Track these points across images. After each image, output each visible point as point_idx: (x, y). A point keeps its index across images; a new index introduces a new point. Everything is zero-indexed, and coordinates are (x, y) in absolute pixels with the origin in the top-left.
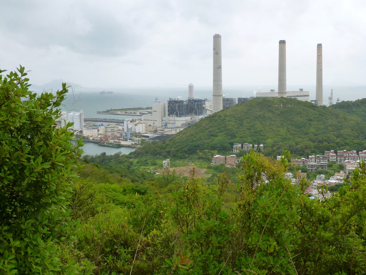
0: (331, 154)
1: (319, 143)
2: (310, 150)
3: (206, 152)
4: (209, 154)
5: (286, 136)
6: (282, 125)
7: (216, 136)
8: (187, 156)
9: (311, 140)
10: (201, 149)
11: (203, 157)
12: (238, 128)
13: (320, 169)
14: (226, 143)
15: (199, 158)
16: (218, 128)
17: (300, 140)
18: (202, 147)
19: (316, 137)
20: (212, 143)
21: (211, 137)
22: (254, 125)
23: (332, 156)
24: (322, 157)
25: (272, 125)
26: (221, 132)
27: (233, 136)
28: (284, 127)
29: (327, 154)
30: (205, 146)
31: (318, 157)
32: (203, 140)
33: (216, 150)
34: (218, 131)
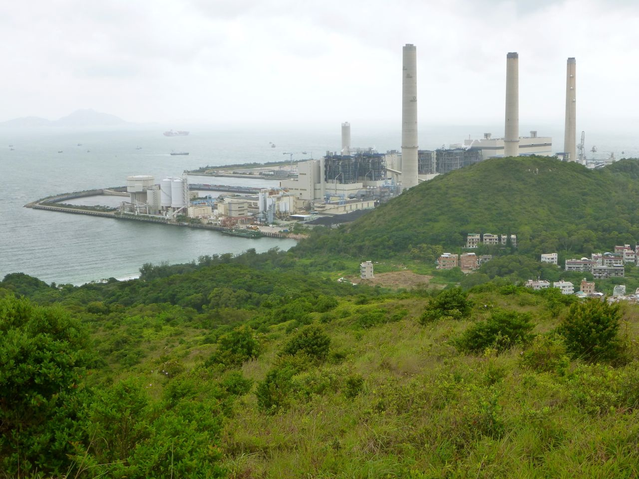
0: (627, 251)
1: (605, 233)
2: (592, 244)
3: (423, 248)
4: (430, 251)
5: (549, 220)
6: (541, 202)
7: (435, 222)
8: (392, 254)
9: (590, 227)
10: (414, 242)
11: (422, 255)
12: (470, 207)
13: (613, 275)
14: (455, 232)
15: (414, 258)
16: (438, 207)
17: (573, 227)
18: (416, 239)
19: (598, 222)
20: (431, 234)
21: (428, 223)
22: (496, 203)
23: (628, 254)
24: (613, 257)
25: (525, 202)
26: (442, 214)
27: (464, 221)
28: (543, 206)
29: (620, 251)
30: (420, 237)
31: (607, 255)
32: (415, 227)
33: (439, 244)
34: (438, 212)
